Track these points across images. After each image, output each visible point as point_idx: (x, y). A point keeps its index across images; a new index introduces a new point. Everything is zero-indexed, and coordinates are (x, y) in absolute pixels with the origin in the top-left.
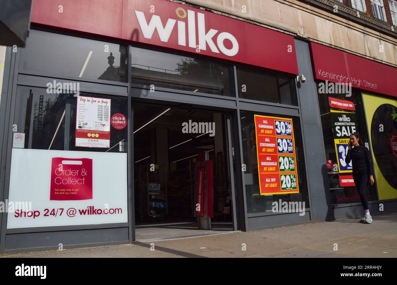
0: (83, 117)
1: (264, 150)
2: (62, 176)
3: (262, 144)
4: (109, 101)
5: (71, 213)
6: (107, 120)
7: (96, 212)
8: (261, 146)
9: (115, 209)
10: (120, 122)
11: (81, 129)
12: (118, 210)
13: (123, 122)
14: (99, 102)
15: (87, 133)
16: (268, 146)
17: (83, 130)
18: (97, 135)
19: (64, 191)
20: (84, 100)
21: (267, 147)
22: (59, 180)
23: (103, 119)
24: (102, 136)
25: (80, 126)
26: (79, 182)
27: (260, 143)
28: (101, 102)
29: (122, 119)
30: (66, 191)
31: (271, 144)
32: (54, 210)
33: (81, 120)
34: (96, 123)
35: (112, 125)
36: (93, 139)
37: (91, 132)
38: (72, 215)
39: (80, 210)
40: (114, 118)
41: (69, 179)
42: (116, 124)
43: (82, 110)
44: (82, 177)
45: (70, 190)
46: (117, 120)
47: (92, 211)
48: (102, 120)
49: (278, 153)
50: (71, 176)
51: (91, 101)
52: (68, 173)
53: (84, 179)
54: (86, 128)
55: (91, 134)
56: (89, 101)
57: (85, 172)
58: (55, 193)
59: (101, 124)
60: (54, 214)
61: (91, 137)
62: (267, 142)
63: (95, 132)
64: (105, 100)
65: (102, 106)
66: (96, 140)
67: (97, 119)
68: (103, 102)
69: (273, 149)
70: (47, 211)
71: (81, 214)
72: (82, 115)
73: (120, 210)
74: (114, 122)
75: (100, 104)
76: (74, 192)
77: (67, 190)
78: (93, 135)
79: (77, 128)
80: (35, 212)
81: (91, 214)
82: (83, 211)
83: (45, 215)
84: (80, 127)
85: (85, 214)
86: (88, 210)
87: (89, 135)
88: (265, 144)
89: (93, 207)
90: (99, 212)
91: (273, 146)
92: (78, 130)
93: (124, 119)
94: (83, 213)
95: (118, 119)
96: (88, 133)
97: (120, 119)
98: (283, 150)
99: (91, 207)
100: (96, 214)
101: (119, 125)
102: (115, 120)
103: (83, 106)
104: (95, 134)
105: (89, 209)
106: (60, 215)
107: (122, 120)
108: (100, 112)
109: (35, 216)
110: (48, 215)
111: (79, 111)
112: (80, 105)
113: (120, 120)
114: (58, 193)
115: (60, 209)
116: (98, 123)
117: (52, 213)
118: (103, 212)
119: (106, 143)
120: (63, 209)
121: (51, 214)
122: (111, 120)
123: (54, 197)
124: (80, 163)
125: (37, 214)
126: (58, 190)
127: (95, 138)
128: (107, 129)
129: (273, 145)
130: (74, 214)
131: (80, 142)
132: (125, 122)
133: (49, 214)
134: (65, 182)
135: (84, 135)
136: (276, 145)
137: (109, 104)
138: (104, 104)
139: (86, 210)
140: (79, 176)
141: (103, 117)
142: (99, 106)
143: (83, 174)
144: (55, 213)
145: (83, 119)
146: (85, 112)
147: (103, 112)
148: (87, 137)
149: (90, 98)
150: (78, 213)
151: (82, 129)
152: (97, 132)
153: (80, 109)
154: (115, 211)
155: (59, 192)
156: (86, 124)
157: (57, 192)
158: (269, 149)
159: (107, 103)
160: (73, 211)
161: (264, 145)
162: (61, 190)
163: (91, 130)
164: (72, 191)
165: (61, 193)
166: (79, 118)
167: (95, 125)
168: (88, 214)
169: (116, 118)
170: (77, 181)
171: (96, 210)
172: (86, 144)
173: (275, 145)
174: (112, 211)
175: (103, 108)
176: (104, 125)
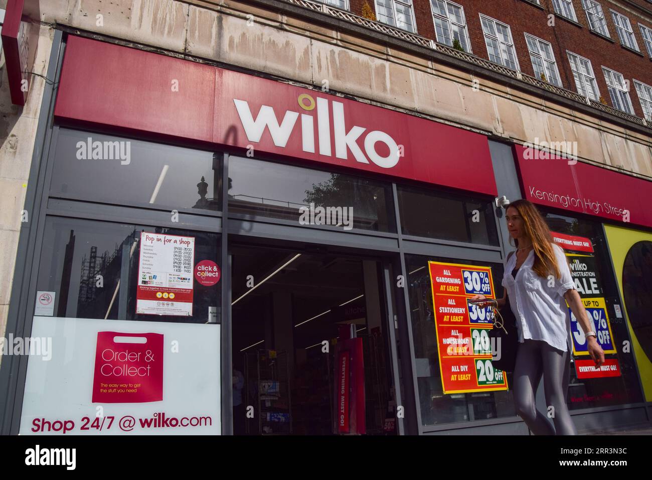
0: (150, 266)
1: (446, 319)
2: (112, 362)
3: (443, 310)
4: (192, 240)
5: (127, 424)
6: (188, 271)
7: (168, 422)
8: (441, 312)
9: (201, 418)
10: (210, 275)
11: (146, 285)
12: (206, 419)
13: (214, 275)
14: (176, 241)
15: (155, 292)
16: (453, 312)
17: (149, 287)
18: (172, 296)
19: (114, 388)
20: (152, 239)
21: (451, 314)
22: (108, 370)
23: (183, 269)
24: (180, 296)
25: (144, 280)
26: (142, 371)
27: (440, 308)
28: (178, 242)
29: (212, 269)
30: (119, 388)
31: (458, 309)
32: (97, 419)
33: (146, 271)
34: (172, 276)
35: (197, 279)
36: (166, 302)
37: (163, 290)
38: (128, 428)
39: (141, 420)
40: (200, 268)
41: (125, 367)
42: (203, 277)
43: (149, 255)
44: (146, 365)
45: (126, 386)
46: (204, 271)
47: (161, 421)
48: (180, 271)
49: (470, 323)
50: (128, 362)
51: (163, 240)
52: (123, 357)
53: (149, 368)
54: (155, 283)
55: (163, 293)
56: (159, 240)
57: (151, 356)
58: (101, 389)
59: (180, 277)
60: (97, 427)
61: (162, 299)
62: (451, 306)
63: (169, 290)
64: (185, 239)
65: (180, 249)
66: (170, 302)
67: (172, 270)
68: (182, 242)
69: (462, 317)
70: (86, 421)
71: (143, 426)
72: (147, 263)
73: (208, 420)
74: (199, 274)
75: (178, 245)
76: (133, 388)
77: (121, 386)
78: (166, 295)
79: (140, 283)
80: (66, 423)
81: (159, 426)
82: (146, 420)
83: (83, 428)
84: (144, 282)
85: (149, 426)
86: (155, 420)
87: (159, 295)
88: (448, 308)
89: (163, 414)
90: (174, 422)
91: (461, 312)
92: (141, 287)
93: (215, 269)
94: (146, 425)
95: (206, 269)
96: (158, 292)
97: (210, 269)
98: (478, 319)
99: (160, 414)
100: (168, 426)
102: (201, 271)
103: (150, 248)
104: (169, 293)
105: (157, 418)
106: (108, 428)
107: (213, 272)
108: (178, 258)
109: (66, 429)
110: (88, 429)
111: (144, 256)
112: (145, 247)
113: (209, 272)
114: (105, 391)
115: (108, 418)
116: (174, 275)
117: (95, 424)
118: (179, 423)
119: (186, 309)
120: (113, 418)
121: (92, 426)
122: (195, 271)
123: (99, 397)
124: (143, 340)
125: (69, 426)
126: (106, 386)
127: (169, 299)
128: (189, 285)
129: (461, 310)
130: (131, 426)
131: (143, 306)
132: (217, 273)
133: (89, 425)
134: (118, 371)
135: (151, 295)
136: (466, 310)
137: (192, 246)
138: (184, 246)
139: (152, 420)
140: (141, 363)
141: (182, 266)
142: (175, 248)
143: (148, 358)
144: (100, 424)
145: (150, 268)
146: (152, 257)
147: (182, 258)
148: (156, 299)
149: (161, 236)
150: (138, 423)
151: (148, 285)
152: (172, 290)
153: (144, 253)
154: (199, 421)
155: (108, 388)
156: (155, 277)
157: (104, 388)
158: (454, 317)
159: (188, 243)
160: (130, 421)
161: (446, 311)
162: (111, 386)
163: (162, 288)
164: (129, 388)
165: (110, 391)
166: (143, 268)
167: (168, 279)
168: (155, 426)
169: (203, 268)
170: (137, 371)
171: (168, 419)
172: (153, 309)
173: (464, 310)
174: (194, 422)
175: (183, 251)
176: (184, 279)
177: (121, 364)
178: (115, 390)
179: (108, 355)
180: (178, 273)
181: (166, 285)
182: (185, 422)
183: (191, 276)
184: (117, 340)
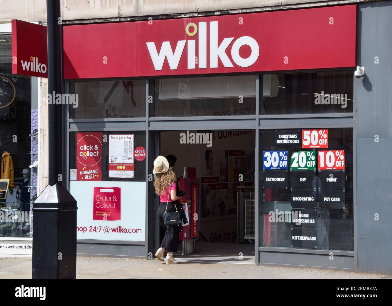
0: (114, 153)
2: (100, 201)
4: (132, 136)
5: (106, 230)
6: (131, 154)
7: (123, 230)
9: (137, 230)
10: (141, 155)
11: (112, 163)
12: (139, 230)
13: (143, 155)
14: (125, 138)
15: (117, 166)
17: (114, 164)
18: (124, 168)
19: (101, 213)
20: (114, 138)
22: (98, 205)
23: (128, 153)
24: (128, 167)
25: (112, 160)
26: (112, 206)
32: (95, 227)
33: (112, 155)
34: (124, 157)
35: (135, 158)
37: (120, 165)
39: (112, 229)
41: (105, 204)
42: (138, 157)
43: (113, 147)
44: (113, 202)
46: (138, 153)
47: (120, 230)
48: (127, 154)
50: (106, 202)
51: (119, 138)
52: (104, 199)
53: (115, 204)
54: (116, 162)
56: (117, 138)
57: (115, 198)
58: (96, 214)
59: (127, 157)
60: (95, 231)
61: (120, 169)
64: (129, 136)
65: (127, 142)
66: (123, 171)
67: (123, 154)
68: (128, 138)
70: (91, 228)
71: (113, 232)
72: (113, 151)
73: (140, 230)
74: (136, 155)
75: (126, 140)
76: (108, 214)
77: (104, 212)
78: (121, 167)
79: (110, 162)
80: (84, 228)
81: (119, 232)
82: (114, 229)
83: (90, 231)
84: (112, 161)
85: (115, 232)
86: (118, 229)
87: (118, 167)
89: (121, 226)
90: (125, 231)
92: (110, 164)
93: (144, 151)
95: (139, 152)
97: (141, 152)
99: (119, 226)
100: (123, 232)
101: (140, 157)
102: (137, 153)
103: (114, 143)
104: (123, 166)
105: (118, 228)
106: (99, 231)
107: (142, 153)
108: (126, 147)
109: (84, 231)
110: (92, 231)
111: (111, 148)
112: (111, 143)
113: (141, 153)
114: (98, 215)
115: (99, 227)
117: (95, 229)
118: (128, 231)
119: (131, 174)
120: (101, 227)
121: (93, 230)
122: (134, 153)
123: (95, 217)
124: (112, 191)
125: (85, 229)
126: (98, 212)
127: (123, 169)
128: (132, 161)
130: (108, 231)
131: (112, 174)
134: (102, 206)
135: (115, 168)
137: (132, 139)
138: (129, 140)
139: (116, 229)
140: (112, 202)
141: (128, 151)
142: (125, 141)
143: (114, 200)
144: (96, 230)
145: (114, 154)
146: (114, 148)
147: (128, 147)
148: (117, 169)
149: (118, 136)
150: (111, 231)
152: (124, 164)
153: (111, 146)
154: (136, 231)
155: (99, 213)
156: (116, 158)
157: (97, 213)
159: (130, 138)
160: (108, 229)
162: (100, 212)
165: (100, 215)
167: (122, 159)
168: (118, 232)
169: (138, 151)
170: (110, 206)
171: (123, 229)
172: (116, 175)
174: (134, 231)
175: (128, 143)
176: (129, 158)
177: (103, 202)
178: (101, 214)
179: (98, 198)
180: (126, 155)
181: (121, 162)
182: (130, 231)
183: (132, 156)
184: (102, 191)
